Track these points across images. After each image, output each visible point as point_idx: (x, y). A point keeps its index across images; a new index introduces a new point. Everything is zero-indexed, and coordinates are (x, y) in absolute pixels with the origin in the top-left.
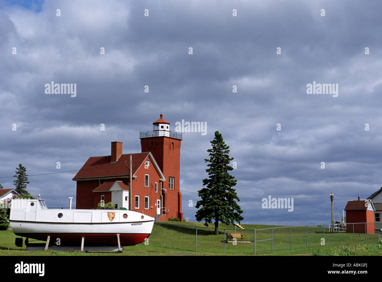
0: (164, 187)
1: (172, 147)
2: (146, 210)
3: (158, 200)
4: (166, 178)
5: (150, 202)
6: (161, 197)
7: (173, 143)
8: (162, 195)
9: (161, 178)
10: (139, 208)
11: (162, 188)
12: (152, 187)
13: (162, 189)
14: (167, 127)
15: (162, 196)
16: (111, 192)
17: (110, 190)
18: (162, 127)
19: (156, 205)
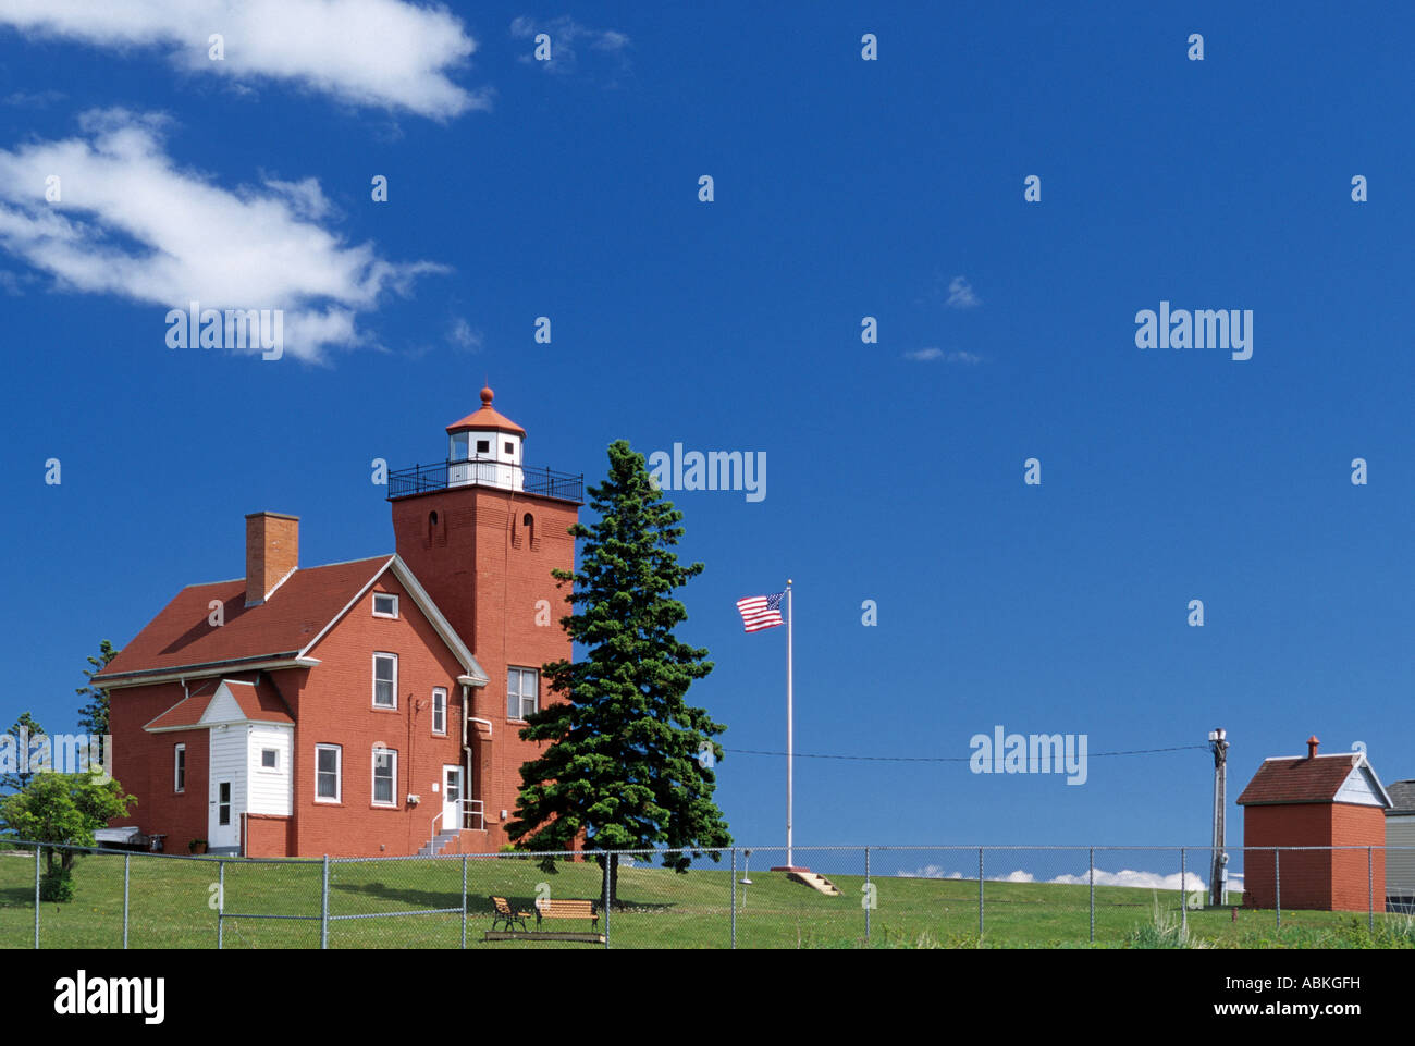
0: (479, 710)
1: (528, 537)
2: (379, 809)
3: (447, 769)
4: (487, 671)
5: (404, 778)
6: (464, 753)
7: (528, 519)
8: (468, 746)
9: (466, 673)
10: (337, 801)
11: (469, 715)
12: (413, 711)
13: (469, 722)
14: (509, 448)
15: (469, 750)
16: (206, 731)
17: (205, 721)
18: (483, 446)
19: (435, 787)
